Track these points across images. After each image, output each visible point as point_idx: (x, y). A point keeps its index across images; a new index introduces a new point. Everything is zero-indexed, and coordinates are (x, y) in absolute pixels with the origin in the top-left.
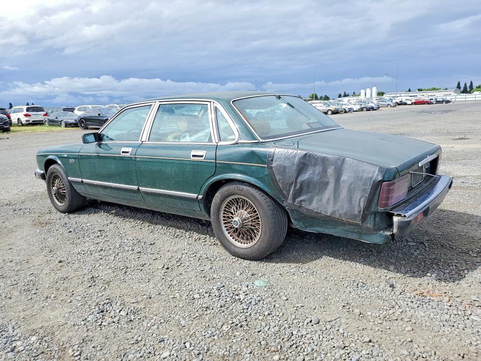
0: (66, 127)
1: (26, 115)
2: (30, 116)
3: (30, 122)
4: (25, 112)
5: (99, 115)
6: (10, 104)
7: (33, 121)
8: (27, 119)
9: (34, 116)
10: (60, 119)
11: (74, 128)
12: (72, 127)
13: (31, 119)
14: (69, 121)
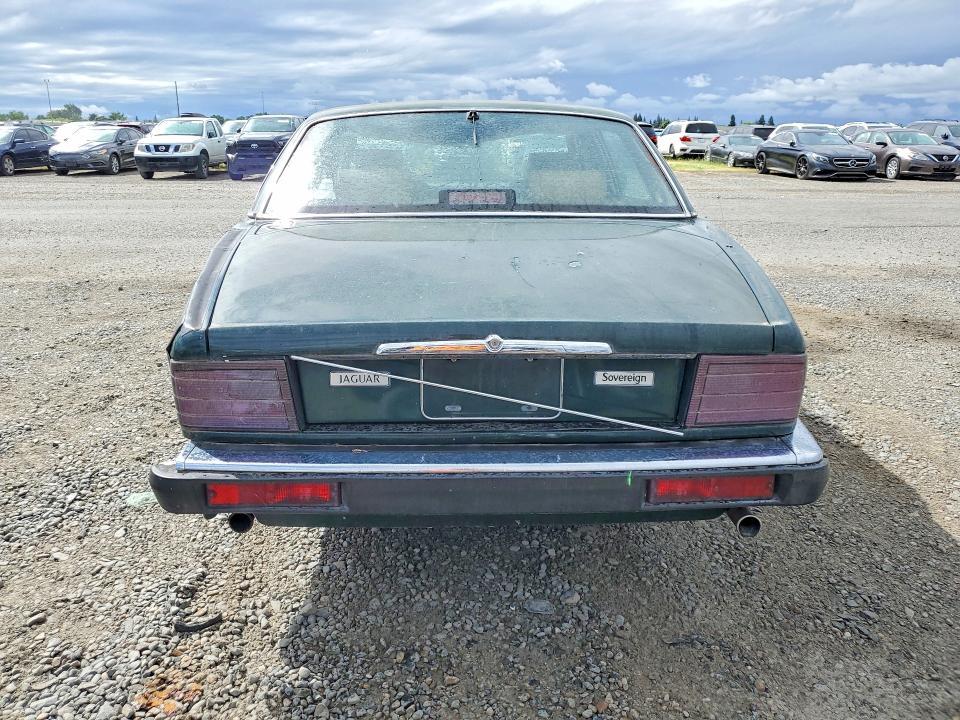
0: (734, 165)
1: (684, 139)
2: (689, 140)
3: (688, 152)
4: (683, 134)
5: (792, 144)
6: (733, 118)
7: (692, 151)
8: (684, 145)
9: (696, 142)
10: (728, 150)
11: (748, 169)
12: (746, 167)
13: (690, 147)
14: (741, 154)
